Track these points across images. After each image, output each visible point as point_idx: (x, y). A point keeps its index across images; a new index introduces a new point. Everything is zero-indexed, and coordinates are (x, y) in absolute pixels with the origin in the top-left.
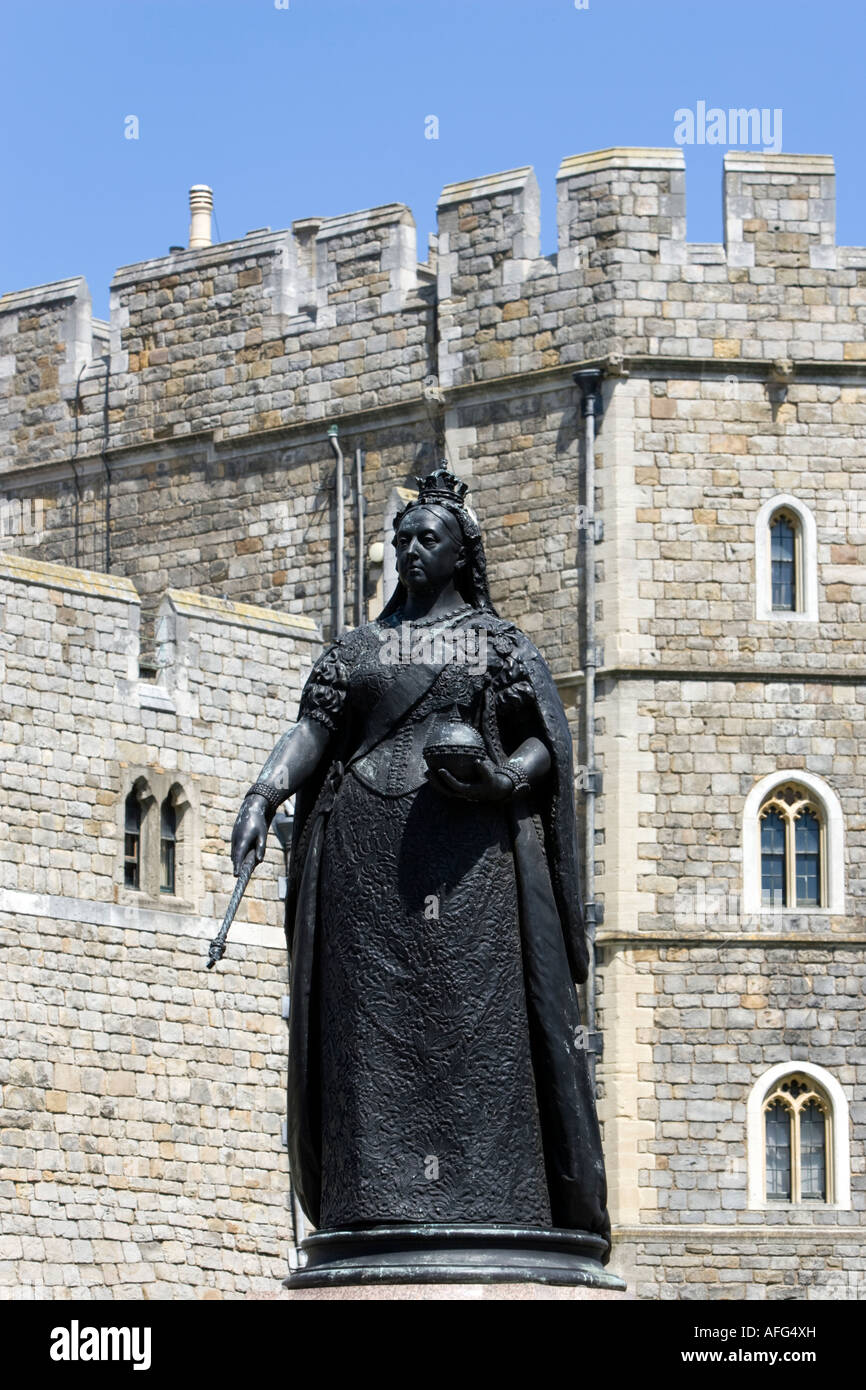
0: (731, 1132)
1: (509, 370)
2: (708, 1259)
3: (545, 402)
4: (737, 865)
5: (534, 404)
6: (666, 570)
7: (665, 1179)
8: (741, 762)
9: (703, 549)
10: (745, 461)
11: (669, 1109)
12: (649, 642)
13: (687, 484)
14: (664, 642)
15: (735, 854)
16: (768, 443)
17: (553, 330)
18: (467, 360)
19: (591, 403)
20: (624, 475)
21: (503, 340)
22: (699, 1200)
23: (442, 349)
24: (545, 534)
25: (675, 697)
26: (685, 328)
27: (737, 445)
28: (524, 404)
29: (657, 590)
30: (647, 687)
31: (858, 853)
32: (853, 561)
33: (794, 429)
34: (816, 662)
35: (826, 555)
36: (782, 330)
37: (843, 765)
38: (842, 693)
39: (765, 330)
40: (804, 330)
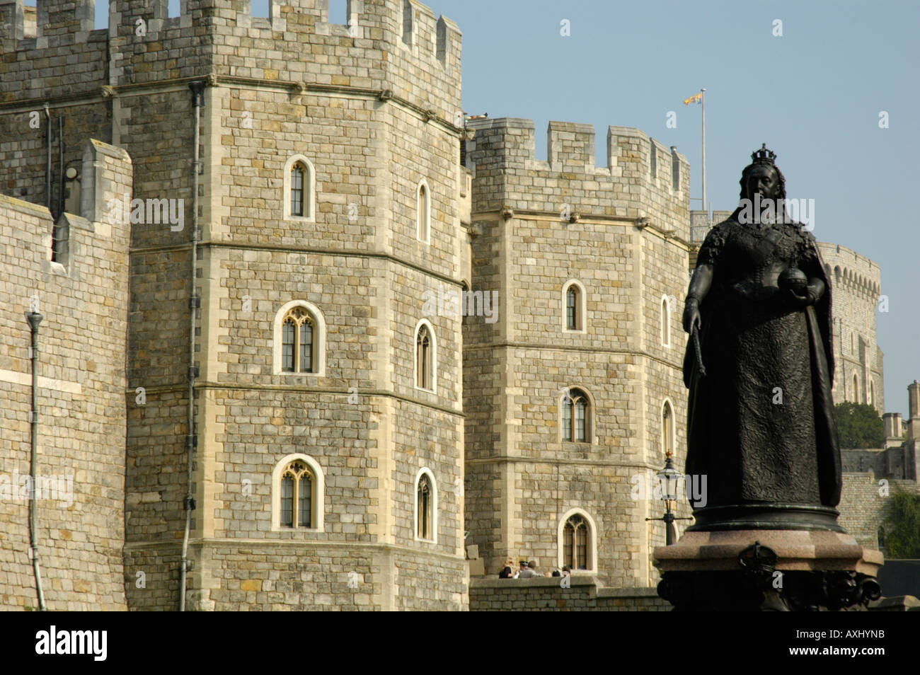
0: (263, 490)
1: (151, 78)
2: (250, 557)
3: (171, 98)
4: (271, 350)
5: (165, 98)
6: (237, 191)
7: (228, 514)
8: (273, 295)
9: (256, 181)
10: (279, 135)
11: (231, 477)
12: (227, 229)
13: (248, 146)
14: (235, 229)
15: (270, 343)
16: (291, 126)
17: (177, 59)
18: (126, 72)
19: (198, 100)
20: (215, 139)
21: (148, 62)
22: (246, 526)
23: (112, 64)
24: (170, 168)
25: (241, 258)
26: (250, 63)
27: (276, 126)
28: (160, 97)
29: (232, 202)
30: (226, 253)
31: (333, 345)
32: (334, 191)
33: (305, 119)
34: (313, 244)
35: (320, 188)
36: (300, 67)
37: (326, 299)
38: (327, 260)
39: (291, 66)
40: (312, 67)
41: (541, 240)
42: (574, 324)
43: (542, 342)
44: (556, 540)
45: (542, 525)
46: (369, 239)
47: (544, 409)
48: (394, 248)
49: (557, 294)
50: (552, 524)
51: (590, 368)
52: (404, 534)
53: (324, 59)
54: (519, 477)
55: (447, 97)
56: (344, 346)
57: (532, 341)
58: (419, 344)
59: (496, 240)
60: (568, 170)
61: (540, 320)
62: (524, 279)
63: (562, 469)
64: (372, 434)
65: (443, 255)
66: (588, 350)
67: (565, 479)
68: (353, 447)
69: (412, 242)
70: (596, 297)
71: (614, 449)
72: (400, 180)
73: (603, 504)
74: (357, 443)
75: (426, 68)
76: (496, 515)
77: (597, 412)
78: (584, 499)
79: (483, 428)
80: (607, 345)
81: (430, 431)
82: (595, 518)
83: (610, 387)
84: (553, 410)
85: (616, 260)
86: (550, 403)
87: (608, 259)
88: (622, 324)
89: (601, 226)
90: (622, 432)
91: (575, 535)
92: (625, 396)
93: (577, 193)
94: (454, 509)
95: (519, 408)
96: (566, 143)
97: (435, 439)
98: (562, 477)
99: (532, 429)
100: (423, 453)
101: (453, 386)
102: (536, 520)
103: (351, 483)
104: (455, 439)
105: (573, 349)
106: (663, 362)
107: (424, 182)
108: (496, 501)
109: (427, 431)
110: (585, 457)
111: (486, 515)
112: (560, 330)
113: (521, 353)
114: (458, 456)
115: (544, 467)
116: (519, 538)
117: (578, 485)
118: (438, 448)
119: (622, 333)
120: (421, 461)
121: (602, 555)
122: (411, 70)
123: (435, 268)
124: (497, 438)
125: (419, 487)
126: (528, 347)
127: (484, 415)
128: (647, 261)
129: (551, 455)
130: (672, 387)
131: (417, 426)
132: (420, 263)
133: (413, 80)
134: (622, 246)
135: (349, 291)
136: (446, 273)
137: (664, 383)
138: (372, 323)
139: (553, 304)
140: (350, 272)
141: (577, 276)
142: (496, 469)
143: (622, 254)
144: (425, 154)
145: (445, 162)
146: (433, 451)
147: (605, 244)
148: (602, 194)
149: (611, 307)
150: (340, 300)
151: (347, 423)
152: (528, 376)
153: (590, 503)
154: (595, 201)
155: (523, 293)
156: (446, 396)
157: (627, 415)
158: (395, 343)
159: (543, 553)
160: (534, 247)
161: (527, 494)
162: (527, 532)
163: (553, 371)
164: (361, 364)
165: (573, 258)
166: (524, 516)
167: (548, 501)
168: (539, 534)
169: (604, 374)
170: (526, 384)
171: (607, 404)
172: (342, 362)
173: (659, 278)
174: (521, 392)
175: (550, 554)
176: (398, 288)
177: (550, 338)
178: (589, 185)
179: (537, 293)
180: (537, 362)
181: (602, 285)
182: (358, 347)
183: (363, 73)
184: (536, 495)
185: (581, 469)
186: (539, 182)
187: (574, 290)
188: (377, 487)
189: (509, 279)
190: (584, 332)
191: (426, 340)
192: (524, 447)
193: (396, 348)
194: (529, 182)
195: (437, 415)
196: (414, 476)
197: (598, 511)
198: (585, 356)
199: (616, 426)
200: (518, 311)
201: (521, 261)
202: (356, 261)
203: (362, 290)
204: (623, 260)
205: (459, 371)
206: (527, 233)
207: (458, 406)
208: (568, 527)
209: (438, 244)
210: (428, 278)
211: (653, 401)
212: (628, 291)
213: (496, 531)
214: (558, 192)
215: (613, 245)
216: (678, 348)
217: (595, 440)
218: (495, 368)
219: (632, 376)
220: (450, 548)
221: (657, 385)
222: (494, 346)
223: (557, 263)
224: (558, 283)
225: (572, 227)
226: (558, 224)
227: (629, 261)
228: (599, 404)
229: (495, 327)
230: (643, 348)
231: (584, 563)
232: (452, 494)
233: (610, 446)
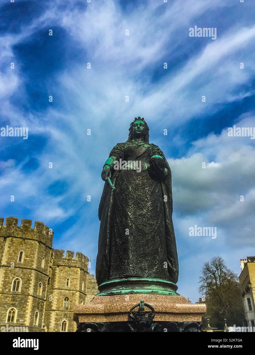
4: (11, 286)
8: (13, 276)
9: (13, 255)
10: (19, 247)
14: (7, 263)
16: (21, 245)
19: (5, 240)
20: (7, 247)
25: (8, 269)
26: (16, 234)
27: (18, 245)
29: (8, 258)
30: (5, 268)
31: (23, 286)
32: (27, 257)
33: (24, 244)
34: (22, 267)
35: (25, 256)
36: (25, 235)
37: (23, 277)
38: (24, 270)
39: (23, 235)
40: (27, 235)
41: (64, 270)
42: (67, 285)
43: (62, 288)
44: (60, 326)
45: (58, 323)
46: (32, 266)
47: (61, 301)
48: (37, 268)
49: (65, 280)
50: (60, 322)
51: (70, 293)
52: (31, 324)
53: (29, 234)
54: (55, 313)
55: (50, 243)
56: (25, 286)
57: (61, 288)
58: (39, 286)
59: (56, 270)
60: (69, 259)
61: (62, 284)
62: (60, 277)
63: (63, 312)
64: (28, 304)
67: (63, 314)
68: (24, 306)
69: (40, 268)
70: (72, 281)
72: (40, 256)
73: (69, 319)
74: (25, 305)
75: (47, 237)
77: (70, 302)
78: (66, 318)
79: (50, 304)
80: (73, 289)
81: (39, 303)
82: (68, 321)
83: (73, 297)
84: (62, 301)
86: (62, 300)
87: (74, 274)
89: (74, 268)
91: (64, 324)
92: (75, 299)
93: (70, 263)
94: (42, 319)
95: (57, 300)
96: (70, 254)
97: (40, 305)
99: (59, 304)
100: (37, 307)
101: (45, 295)
102: (58, 321)
103: (22, 313)
104: (44, 305)
105: (67, 290)
106: (82, 293)
107: (44, 257)
108: (51, 318)
109: (39, 304)
110: (67, 310)
111: (49, 321)
112: (65, 286)
113: (58, 290)
114: (44, 309)
115: (60, 312)
116: (54, 325)
117: (65, 315)
118: (40, 307)
119: (76, 287)
120: (37, 309)
121: (68, 328)
122: (44, 237)
123: (44, 273)
124: (52, 306)
125: (36, 314)
126: (60, 289)
128: (81, 275)
129: (61, 309)
131: (37, 302)
132: (41, 271)
133: (44, 239)
134: (77, 272)
135: (27, 276)
136: (46, 274)
137: (82, 297)
138: (31, 282)
139: (64, 282)
140: (28, 272)
141: (69, 277)
142: (51, 312)
143: (77, 273)
144: (45, 252)
145: (48, 254)
146: (39, 307)
147: (74, 271)
148: (74, 263)
149: (74, 283)
150: (25, 277)
151: (23, 301)
152: (59, 295)
154: (73, 264)
155: (59, 280)
156: (43, 297)
157: (75, 302)
158: (34, 286)
159: (58, 328)
160: (62, 272)
161: (56, 317)
162: (56, 324)
163: (63, 294)
164: (28, 290)
165: (69, 274)
166: (55, 321)
167: (60, 318)
169: (72, 295)
170: (58, 296)
172: (24, 289)
173: (83, 278)
174: (57, 297)
175: (59, 328)
176: (37, 276)
177: (63, 288)
178: (73, 261)
179: (62, 280)
180: (61, 292)
181: (73, 279)
182: (27, 287)
183: (36, 237)
184: (58, 317)
185: (66, 312)
186: (64, 260)
187: (68, 279)
188: (27, 314)
190: (69, 287)
191: (41, 286)
192: (57, 308)
193: (35, 287)
194: (62, 260)
195: (41, 300)
196: (35, 312)
198: (69, 291)
199: (73, 304)
200: (58, 283)
201: (60, 274)
202: (29, 270)
203: (30, 276)
204: (77, 274)
205: (46, 292)
206: (61, 269)
207: (45, 299)
208: (63, 323)
209: (45, 268)
210: (42, 274)
211: (80, 300)
212: (77, 280)
214: (67, 262)
215: (76, 272)
216: (85, 290)
217: (69, 307)
218: (53, 293)
219: (77, 295)
220: (40, 327)
221: (80, 297)
222: (54, 289)
223: (66, 275)
224: (66, 278)
225: (69, 268)
226: (67, 268)
227: (78, 275)
228: (71, 300)
229: (54, 285)
230: (79, 290)
231: (65, 330)
232: (42, 316)
233: (72, 308)
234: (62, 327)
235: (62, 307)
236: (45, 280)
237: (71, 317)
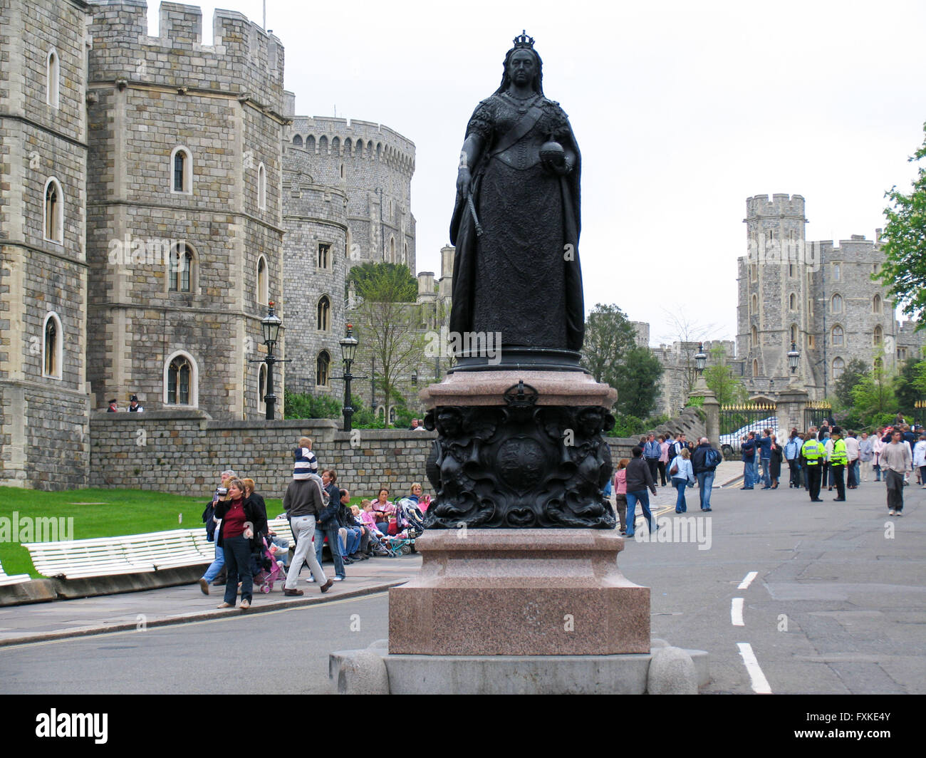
41: (153, 109)
42: (179, 184)
43: (152, 201)
44: (162, 378)
45: (149, 364)
46: (4, 102)
48: (27, 110)
49: (166, 158)
50: (158, 364)
51: (195, 226)
52: (33, 371)
54: (130, 321)
57: (143, 200)
58: (47, 199)
59: (112, 107)
60: (178, 46)
61: (150, 181)
62: (136, 143)
63: (169, 316)
64: (5, 281)
65: (70, 119)
66: (193, 210)
67: (171, 324)
69: (42, 106)
70: (201, 163)
71: (215, 298)
72: (32, 48)
73: (204, 348)
76: (108, 355)
77: (201, 265)
78: (188, 343)
79: (97, 277)
80: (210, 206)
81: (57, 279)
82: (197, 359)
83: (213, 243)
85: (219, 130)
87: (212, 129)
88: (223, 187)
89: (206, 99)
90: (222, 284)
91: (178, 374)
92: (226, 251)
93: (185, 68)
94: (77, 350)
96: (177, 23)
97: (62, 286)
98: (168, 323)
99: (142, 279)
100: (50, 298)
101: (78, 238)
102: (144, 359)
104: (79, 286)
105: (180, 208)
106: (259, 223)
107: (53, 51)
108: (108, 343)
109: (55, 279)
110: (189, 305)
111: (99, 355)
112: (168, 191)
113: (133, 211)
114: (81, 302)
115: (153, 313)
116: (129, 376)
117: (182, 331)
118: (64, 294)
119: (224, 195)
120: (49, 306)
121: (203, 392)
123: (63, 131)
124: (110, 287)
125: (47, 329)
126: (139, 206)
127: (99, 266)
128: (247, 132)
129: (158, 303)
130: (266, 244)
131: (46, 274)
132: (49, 123)
134: (225, 117)
136: (73, 135)
137: (259, 241)
138: (5, 179)
139: (162, 167)
141: (184, 143)
142: (108, 314)
143: (225, 125)
144: (55, 25)
145: (73, 35)
146: (60, 297)
147: (209, 115)
148: (207, 70)
149: (215, 172)
152: (138, 232)
153: (193, 346)
154: (201, 76)
155: (135, 156)
156: (71, 247)
157: (227, 269)
158: (26, 198)
159: (149, 390)
160: (146, 115)
161: (137, 337)
162: (137, 370)
163: (161, 228)
165: (181, 126)
166: (133, 357)
167: (156, 344)
168: (147, 372)
169: (207, 231)
171: (209, 259)
173: (257, 147)
175: (156, 390)
176: (30, 147)
177: (159, 198)
178: (197, 61)
179: (146, 157)
180: (147, 219)
181: (207, 152)
184: (144, 338)
185: (186, 316)
186: (151, 56)
187: (180, 157)
188: (8, 328)
189: (123, 143)
190: (191, 193)
191: (54, 196)
192: (135, 295)
193: (27, 202)
194: (140, 55)
195: (62, 264)
196: (43, 319)
197: (200, 353)
198: (191, 215)
199: (217, 278)
200: (130, 172)
201: (135, 127)
204: (225, 130)
205: (83, 225)
206: (139, 102)
207: (82, 257)
208: (173, 368)
209: (66, 109)
210: (56, 139)
211: (250, 257)
212: (230, 158)
213: (108, 370)
214: (168, 66)
215: (217, 117)
216: (272, 210)
217: (199, 291)
218: (109, 223)
219: (233, 234)
220: (73, 385)
221: (253, 243)
222: (108, 204)
223: (167, 131)
224: (167, 149)
225: (180, 99)
226: (167, 95)
227: (231, 131)
228: (203, 258)
229: (109, 186)
230: (242, 210)
231: (186, 398)
232: (75, 336)
233: (212, 296)
234: (172, 385)
235: (162, 291)
236: (73, 165)
237: (211, 339)
